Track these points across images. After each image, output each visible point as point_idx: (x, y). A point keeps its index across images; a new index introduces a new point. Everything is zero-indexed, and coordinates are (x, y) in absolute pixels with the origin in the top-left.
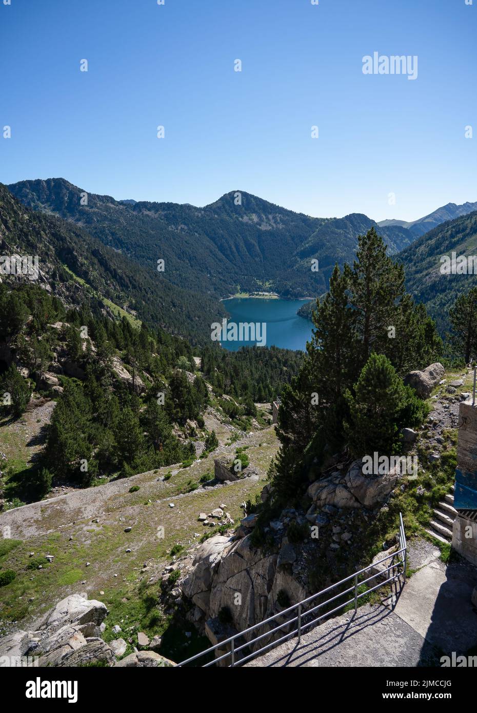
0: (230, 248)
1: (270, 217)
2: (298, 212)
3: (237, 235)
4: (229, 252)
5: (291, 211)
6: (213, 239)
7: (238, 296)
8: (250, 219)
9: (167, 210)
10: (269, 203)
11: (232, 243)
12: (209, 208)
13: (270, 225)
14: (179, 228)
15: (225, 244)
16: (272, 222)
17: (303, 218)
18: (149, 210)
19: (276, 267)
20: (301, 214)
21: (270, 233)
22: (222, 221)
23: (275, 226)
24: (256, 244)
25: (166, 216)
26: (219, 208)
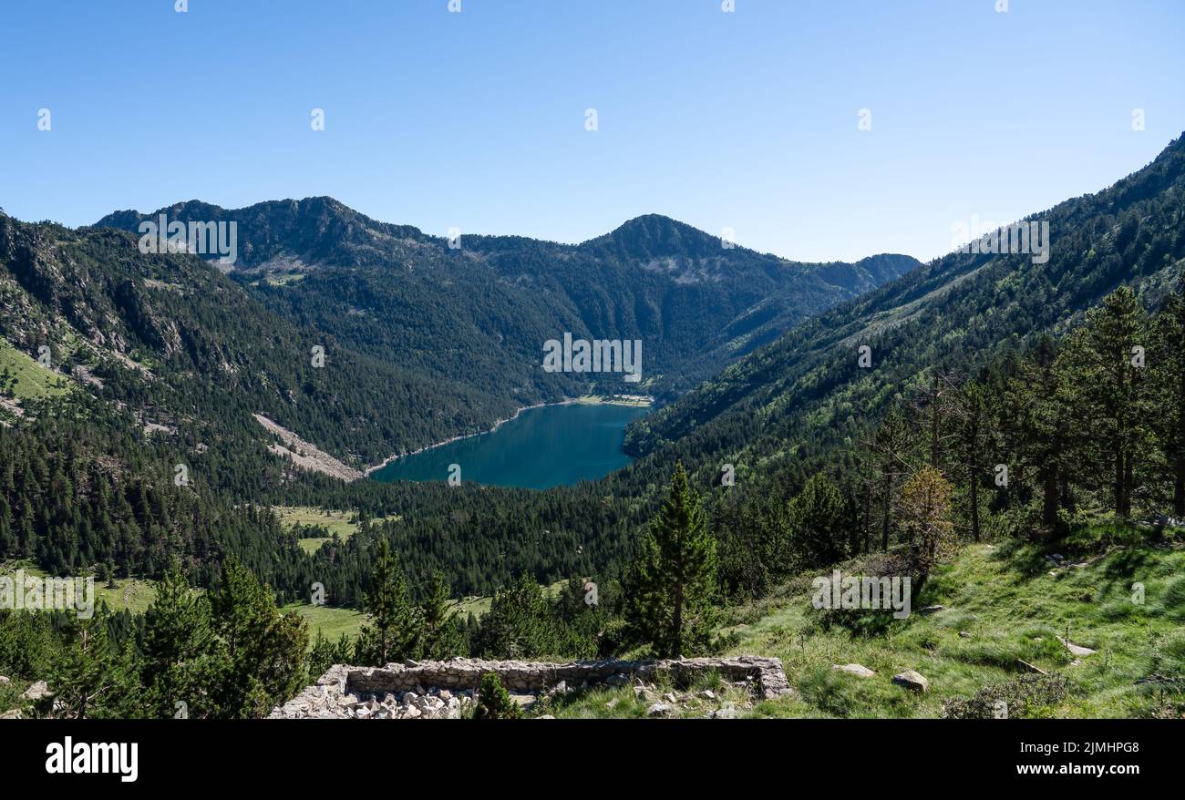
0: (605, 315)
1: (704, 261)
2: (763, 251)
3: (626, 294)
4: (599, 323)
5: (750, 250)
6: (576, 299)
7: (584, 400)
8: (661, 266)
9: (506, 249)
10: (707, 235)
11: (610, 307)
12: (589, 247)
13: (698, 275)
14: (519, 279)
15: (598, 310)
16: (702, 272)
17: (771, 264)
18: (475, 250)
19: (682, 350)
20: (769, 256)
21: (692, 291)
22: (604, 268)
23: (706, 277)
24: (657, 309)
25: (501, 260)
26: (607, 246)
